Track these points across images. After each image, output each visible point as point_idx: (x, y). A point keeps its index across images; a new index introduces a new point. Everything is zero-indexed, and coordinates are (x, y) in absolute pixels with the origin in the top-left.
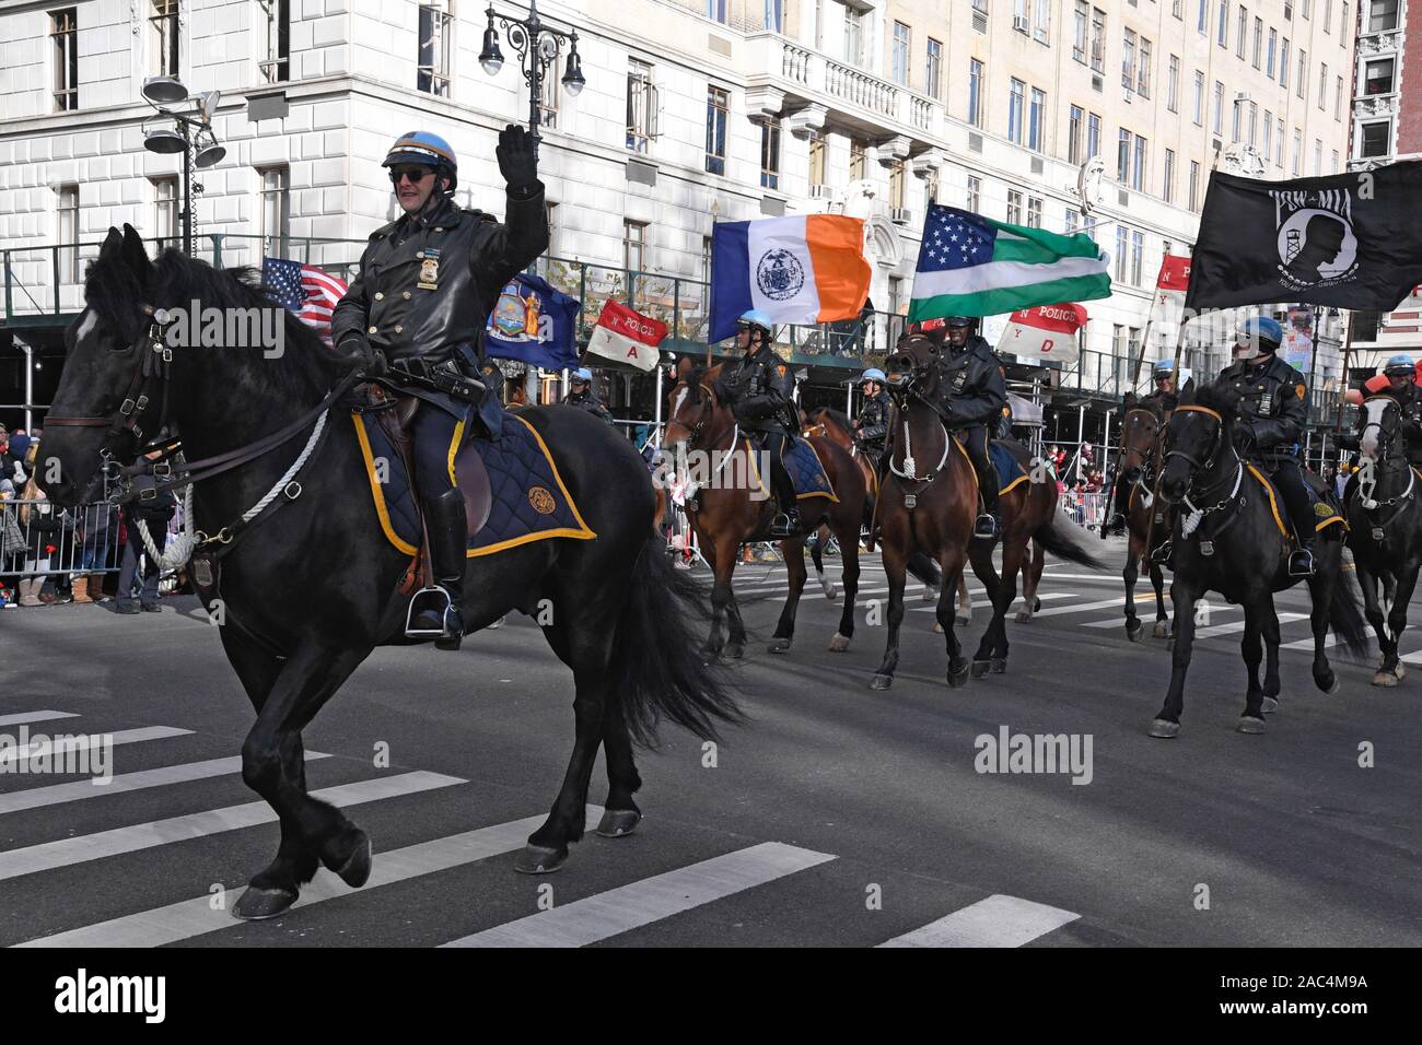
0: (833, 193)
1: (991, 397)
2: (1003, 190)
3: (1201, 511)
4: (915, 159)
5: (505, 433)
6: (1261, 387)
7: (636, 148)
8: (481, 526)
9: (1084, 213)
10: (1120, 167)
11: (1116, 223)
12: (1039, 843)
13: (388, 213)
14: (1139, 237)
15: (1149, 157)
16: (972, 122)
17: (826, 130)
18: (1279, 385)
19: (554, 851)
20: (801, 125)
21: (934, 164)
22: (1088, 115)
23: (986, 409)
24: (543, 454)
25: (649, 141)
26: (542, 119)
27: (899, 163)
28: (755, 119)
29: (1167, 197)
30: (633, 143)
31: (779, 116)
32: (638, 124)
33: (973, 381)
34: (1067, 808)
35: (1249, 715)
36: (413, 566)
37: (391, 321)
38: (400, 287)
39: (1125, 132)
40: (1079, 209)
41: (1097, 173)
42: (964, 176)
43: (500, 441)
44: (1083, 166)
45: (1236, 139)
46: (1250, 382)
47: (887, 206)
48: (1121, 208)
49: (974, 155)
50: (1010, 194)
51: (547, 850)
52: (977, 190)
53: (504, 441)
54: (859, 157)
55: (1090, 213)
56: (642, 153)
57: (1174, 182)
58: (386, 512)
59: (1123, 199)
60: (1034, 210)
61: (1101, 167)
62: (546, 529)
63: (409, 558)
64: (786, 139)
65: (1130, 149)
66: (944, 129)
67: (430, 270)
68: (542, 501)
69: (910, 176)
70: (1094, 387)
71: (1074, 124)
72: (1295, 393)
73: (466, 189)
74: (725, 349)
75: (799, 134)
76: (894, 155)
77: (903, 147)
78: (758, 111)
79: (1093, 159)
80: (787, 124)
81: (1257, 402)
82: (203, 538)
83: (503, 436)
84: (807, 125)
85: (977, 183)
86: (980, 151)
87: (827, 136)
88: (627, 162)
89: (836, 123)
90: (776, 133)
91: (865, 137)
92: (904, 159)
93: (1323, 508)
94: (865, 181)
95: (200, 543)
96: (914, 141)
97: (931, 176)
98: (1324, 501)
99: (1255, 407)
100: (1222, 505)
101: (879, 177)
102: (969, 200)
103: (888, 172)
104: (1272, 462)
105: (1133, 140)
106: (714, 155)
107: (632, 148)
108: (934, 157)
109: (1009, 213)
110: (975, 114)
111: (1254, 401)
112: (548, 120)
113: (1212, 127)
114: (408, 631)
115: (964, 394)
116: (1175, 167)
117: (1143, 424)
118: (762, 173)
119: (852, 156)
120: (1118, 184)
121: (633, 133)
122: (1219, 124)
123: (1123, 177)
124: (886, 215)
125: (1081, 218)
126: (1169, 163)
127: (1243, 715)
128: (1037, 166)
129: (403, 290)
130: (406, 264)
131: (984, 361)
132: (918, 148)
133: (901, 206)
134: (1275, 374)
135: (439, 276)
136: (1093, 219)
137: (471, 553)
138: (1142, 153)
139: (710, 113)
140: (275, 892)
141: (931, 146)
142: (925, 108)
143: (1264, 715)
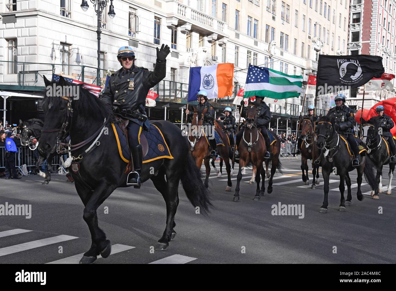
0: (194, 51)
1: (267, 118)
2: (245, 50)
3: (329, 150)
4: (219, 40)
5: (151, 129)
6: (341, 114)
7: (132, 35)
8: (146, 155)
9: (270, 58)
10: (281, 44)
11: (280, 61)
12: (259, 253)
13: (51, 55)
14: (287, 65)
15: (289, 41)
16: (236, 29)
17: (191, 31)
18: (346, 113)
19: (166, 244)
20: (184, 29)
21: (224, 42)
22: (271, 28)
23: (266, 122)
24: (161, 135)
25: (136, 33)
26: (101, 26)
27: (214, 42)
28: (169, 27)
29: (295, 53)
30: (131, 34)
31: (177, 26)
32: (132, 28)
33: (262, 113)
34: (268, 241)
35: (342, 206)
36: (128, 166)
37: (121, 98)
38: (123, 89)
39: (282, 33)
40: (268, 57)
41: (274, 46)
42: (233, 46)
43: (150, 131)
44: (270, 43)
45: (315, 36)
46: (338, 113)
47: (210, 55)
48: (281, 57)
49: (237, 40)
50: (248, 52)
51: (164, 244)
52: (238, 50)
53: (151, 131)
54: (202, 40)
55: (272, 58)
56: (134, 37)
57: (297, 48)
58: (121, 151)
59: (282, 54)
60: (255, 57)
61: (275, 44)
62: (162, 156)
63: (127, 163)
64: (179, 34)
65: (284, 38)
66: (228, 31)
67: (132, 84)
68: (161, 148)
69: (217, 46)
70: (274, 111)
71: (267, 30)
72: (350, 115)
73: (77, 48)
74: (161, 99)
75: (183, 32)
76: (212, 39)
77: (215, 37)
78: (170, 25)
79: (273, 41)
80: (179, 29)
81: (341, 118)
82: (74, 158)
83: (150, 130)
84: (186, 29)
85: (238, 48)
86: (239, 38)
87: (192, 33)
88: (129, 40)
89: (195, 29)
90: (176, 32)
91: (203, 33)
92: (216, 40)
93: (361, 147)
94: (203, 47)
95: (73, 160)
96: (219, 35)
97: (224, 46)
98: (361, 145)
99: (340, 120)
100: (334, 148)
101: (208, 46)
102: (235, 53)
103: (211, 44)
104: (346, 135)
105: (284, 36)
106: (156, 38)
107: (131, 36)
108: (225, 40)
109: (248, 58)
110: (237, 27)
111: (340, 118)
112: (103, 26)
113: (308, 32)
114: (127, 184)
115: (260, 117)
116: (297, 44)
117: (307, 123)
118: (172, 44)
119: (199, 39)
120: (280, 49)
121: (131, 31)
122: (310, 31)
123: (282, 47)
124: (211, 58)
125: (269, 59)
126: (295, 43)
127: (340, 206)
128: (256, 43)
129: (124, 90)
130: (125, 83)
131: (265, 108)
132: (220, 37)
133: (215, 55)
134: (345, 110)
135: (134, 86)
136: (273, 60)
137: (143, 162)
138: (287, 40)
139: (155, 25)
140: (91, 257)
141: (224, 37)
142: (222, 25)
143: (346, 206)
